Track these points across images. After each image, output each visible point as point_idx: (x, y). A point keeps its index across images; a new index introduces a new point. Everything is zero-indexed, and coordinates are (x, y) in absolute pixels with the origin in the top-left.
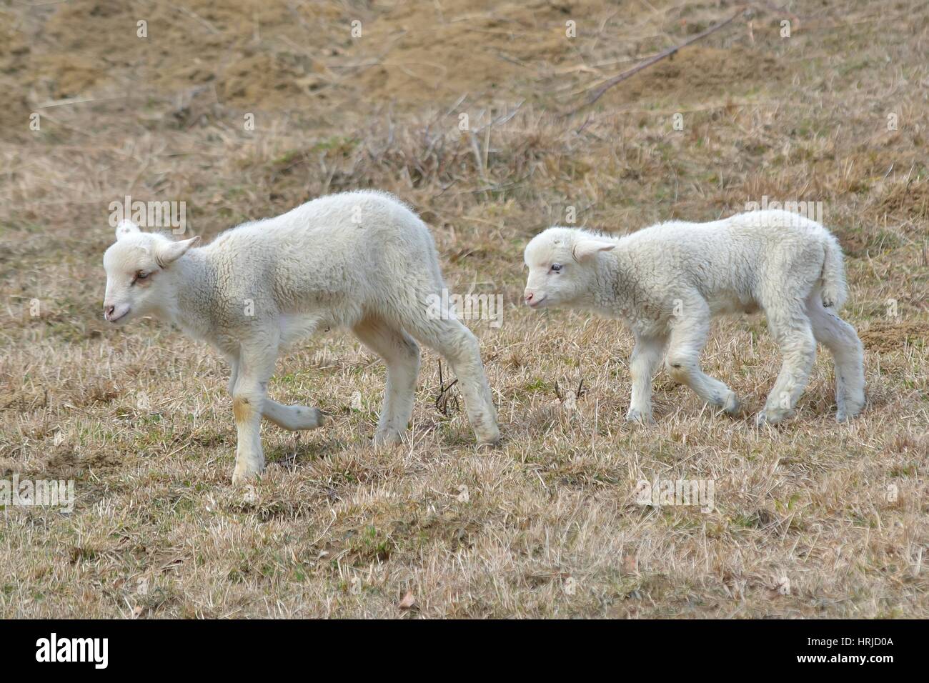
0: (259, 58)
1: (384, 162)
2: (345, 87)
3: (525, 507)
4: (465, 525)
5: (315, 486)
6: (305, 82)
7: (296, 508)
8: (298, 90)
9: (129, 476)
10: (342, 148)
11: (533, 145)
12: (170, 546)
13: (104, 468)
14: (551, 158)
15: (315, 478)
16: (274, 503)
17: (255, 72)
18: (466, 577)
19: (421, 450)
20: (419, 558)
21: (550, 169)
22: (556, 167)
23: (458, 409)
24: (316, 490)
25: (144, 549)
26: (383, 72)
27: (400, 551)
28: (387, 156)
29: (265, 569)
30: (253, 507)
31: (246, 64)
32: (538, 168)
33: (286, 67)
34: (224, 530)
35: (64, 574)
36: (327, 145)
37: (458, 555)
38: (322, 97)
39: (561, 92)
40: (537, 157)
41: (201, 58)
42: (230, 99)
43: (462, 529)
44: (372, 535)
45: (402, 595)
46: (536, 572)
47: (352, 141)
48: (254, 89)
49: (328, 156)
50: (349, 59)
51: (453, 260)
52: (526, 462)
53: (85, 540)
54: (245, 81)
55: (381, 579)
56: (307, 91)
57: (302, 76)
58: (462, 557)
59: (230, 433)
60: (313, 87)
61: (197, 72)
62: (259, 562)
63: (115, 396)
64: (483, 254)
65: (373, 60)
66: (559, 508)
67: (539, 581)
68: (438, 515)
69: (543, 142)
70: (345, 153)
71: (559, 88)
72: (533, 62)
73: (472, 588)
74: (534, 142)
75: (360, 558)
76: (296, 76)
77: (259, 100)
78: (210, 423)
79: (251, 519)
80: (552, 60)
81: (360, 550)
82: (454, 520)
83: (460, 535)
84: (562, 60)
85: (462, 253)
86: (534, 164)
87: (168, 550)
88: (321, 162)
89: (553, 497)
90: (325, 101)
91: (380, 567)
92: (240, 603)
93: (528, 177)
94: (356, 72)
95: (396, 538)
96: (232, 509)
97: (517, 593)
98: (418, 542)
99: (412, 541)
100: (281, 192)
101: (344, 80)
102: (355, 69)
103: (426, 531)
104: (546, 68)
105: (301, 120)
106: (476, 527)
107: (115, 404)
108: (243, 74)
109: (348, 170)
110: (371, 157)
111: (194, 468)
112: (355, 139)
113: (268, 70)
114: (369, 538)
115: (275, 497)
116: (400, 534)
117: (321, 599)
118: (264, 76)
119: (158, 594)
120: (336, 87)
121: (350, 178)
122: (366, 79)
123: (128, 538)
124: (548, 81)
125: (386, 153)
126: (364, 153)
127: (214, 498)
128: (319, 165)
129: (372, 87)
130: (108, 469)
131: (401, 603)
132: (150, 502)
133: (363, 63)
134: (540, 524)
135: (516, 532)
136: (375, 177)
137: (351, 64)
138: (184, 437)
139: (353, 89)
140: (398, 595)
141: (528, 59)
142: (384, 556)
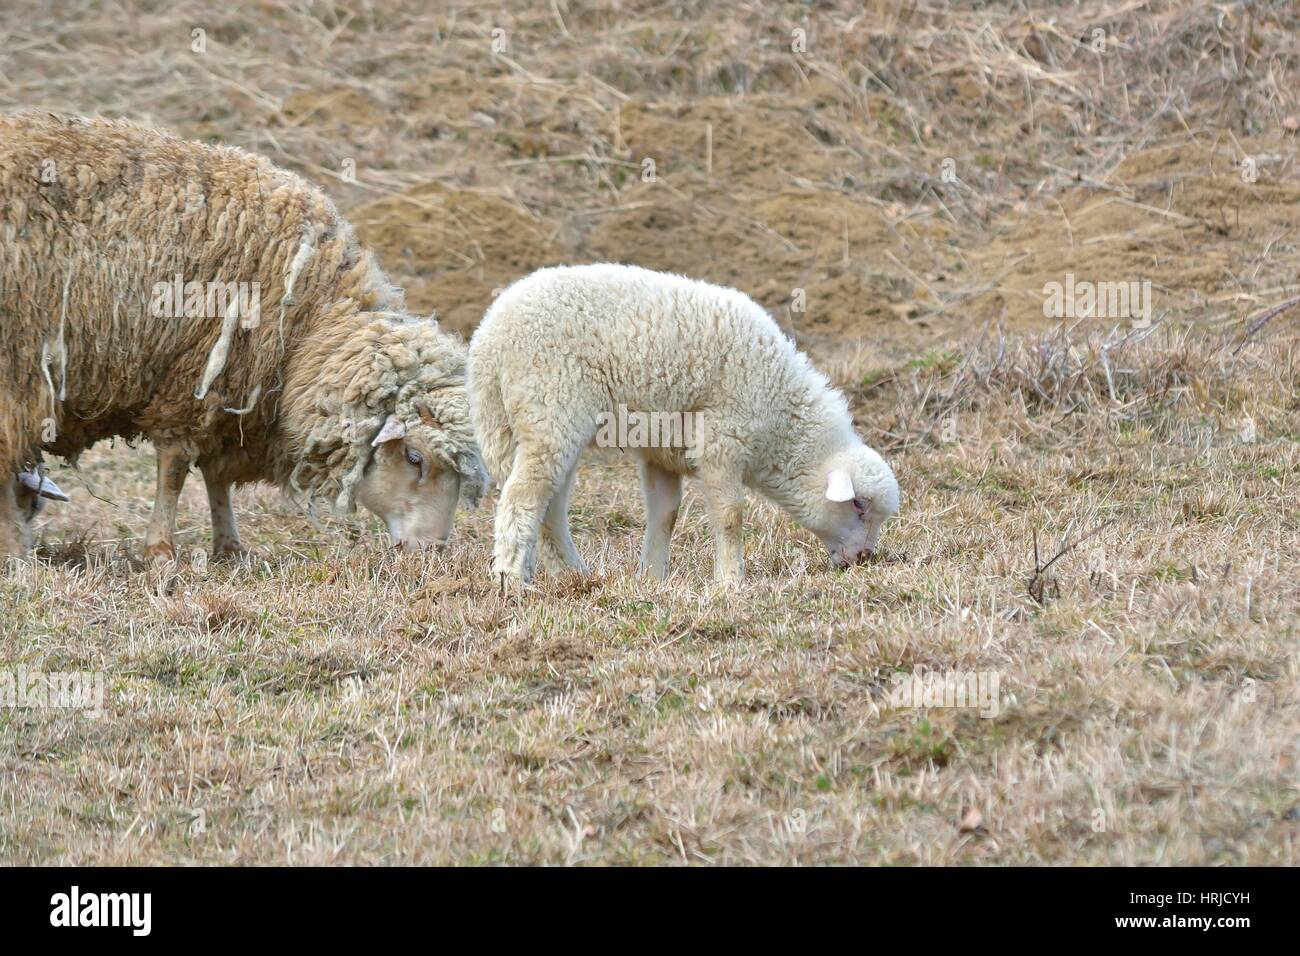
0: (847, 278)
1: (991, 383)
2: (951, 316)
3: (1144, 698)
4: (1058, 720)
5: (853, 681)
6: (903, 308)
7: (824, 708)
8: (894, 317)
9: (601, 669)
10: (940, 367)
11: (1177, 366)
12: (646, 752)
13: (568, 661)
14: (1201, 382)
15: (854, 670)
16: (794, 700)
17: (842, 294)
18: (1057, 788)
19: (1003, 639)
20: (991, 765)
21: (1199, 396)
22: (1206, 393)
23: (1059, 597)
24: (856, 687)
25: (610, 758)
26: (998, 298)
27: (963, 754)
28: (996, 374)
29: (772, 778)
30: (765, 706)
31: (832, 285)
32: (1183, 395)
33: (880, 290)
34: (721, 729)
35: (492, 783)
36: (922, 363)
37: (1047, 758)
38: (923, 325)
39: (1216, 322)
40: (1183, 382)
41: (779, 280)
42: (809, 325)
43: (1053, 727)
44: (925, 732)
45: (965, 812)
46: (1154, 783)
47: (952, 358)
48: (840, 313)
49: (922, 375)
50: (960, 284)
51: (1071, 483)
52: (1148, 652)
53: (526, 743)
54: (830, 305)
55: (936, 791)
56: (905, 318)
57: (899, 301)
58: (1052, 764)
59: (747, 623)
60: (913, 315)
61: (771, 293)
62: (765, 770)
63: (598, 585)
64: (1111, 477)
65: (987, 286)
66: (1192, 700)
67: (1158, 795)
68: (1019, 707)
69: (1191, 364)
70: (943, 371)
71: (1213, 319)
72: (1181, 290)
73: (1065, 803)
74: (1179, 364)
75: (906, 762)
76: (891, 301)
77: (845, 326)
78: (720, 610)
79: (761, 719)
80: (1205, 288)
81: (908, 752)
82: (1041, 714)
83: (1048, 735)
84: (1216, 289)
85: (1083, 476)
86: (1177, 390)
87: (640, 759)
88: (914, 381)
89: (1183, 687)
90: (926, 331)
91: (934, 774)
92: (733, 821)
93: (1171, 406)
94: (967, 301)
95: (958, 736)
96: (734, 706)
97: (1128, 811)
98: (990, 742)
99: (981, 741)
100: (864, 418)
101: (950, 308)
102: (965, 296)
103: (1002, 728)
104: (1198, 298)
105: (895, 349)
106: (1072, 723)
107: (597, 593)
108: (827, 296)
109: (947, 392)
110: (976, 376)
111: (693, 661)
112: (958, 356)
113: (857, 292)
114: (920, 737)
115: (796, 691)
116: (963, 731)
117: (849, 817)
118: (852, 299)
119: (619, 810)
120: (940, 315)
121: (950, 401)
122: (978, 305)
123: (587, 743)
124: (1199, 310)
125: (996, 370)
126: (967, 372)
127: (712, 692)
128: (912, 386)
129: (984, 316)
130: (575, 663)
131: (962, 824)
132: (624, 699)
133: (975, 291)
134: (1163, 718)
135: (1129, 731)
136: (981, 400)
137: (961, 291)
138: (683, 628)
139: (961, 318)
140: (959, 813)
141: (1176, 287)
142: (942, 761)
